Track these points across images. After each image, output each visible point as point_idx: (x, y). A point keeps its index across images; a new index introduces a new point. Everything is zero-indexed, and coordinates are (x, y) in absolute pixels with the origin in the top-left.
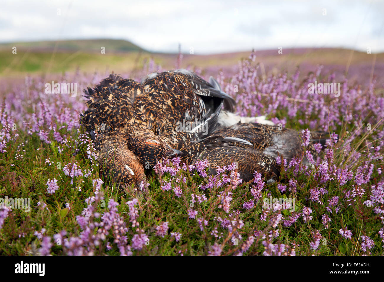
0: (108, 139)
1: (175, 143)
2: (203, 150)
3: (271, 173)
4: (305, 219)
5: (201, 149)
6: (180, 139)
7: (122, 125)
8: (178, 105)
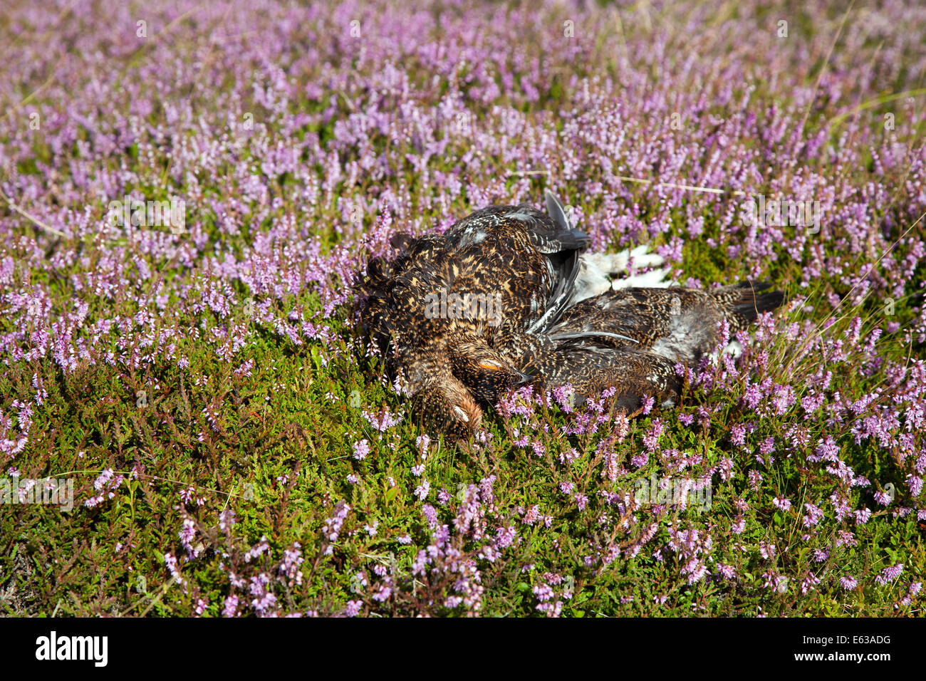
0: (420, 360)
1: (519, 355)
2: (562, 365)
3: (668, 392)
4: (724, 477)
5: (559, 364)
6: (526, 348)
7: (440, 335)
8: (519, 288)
